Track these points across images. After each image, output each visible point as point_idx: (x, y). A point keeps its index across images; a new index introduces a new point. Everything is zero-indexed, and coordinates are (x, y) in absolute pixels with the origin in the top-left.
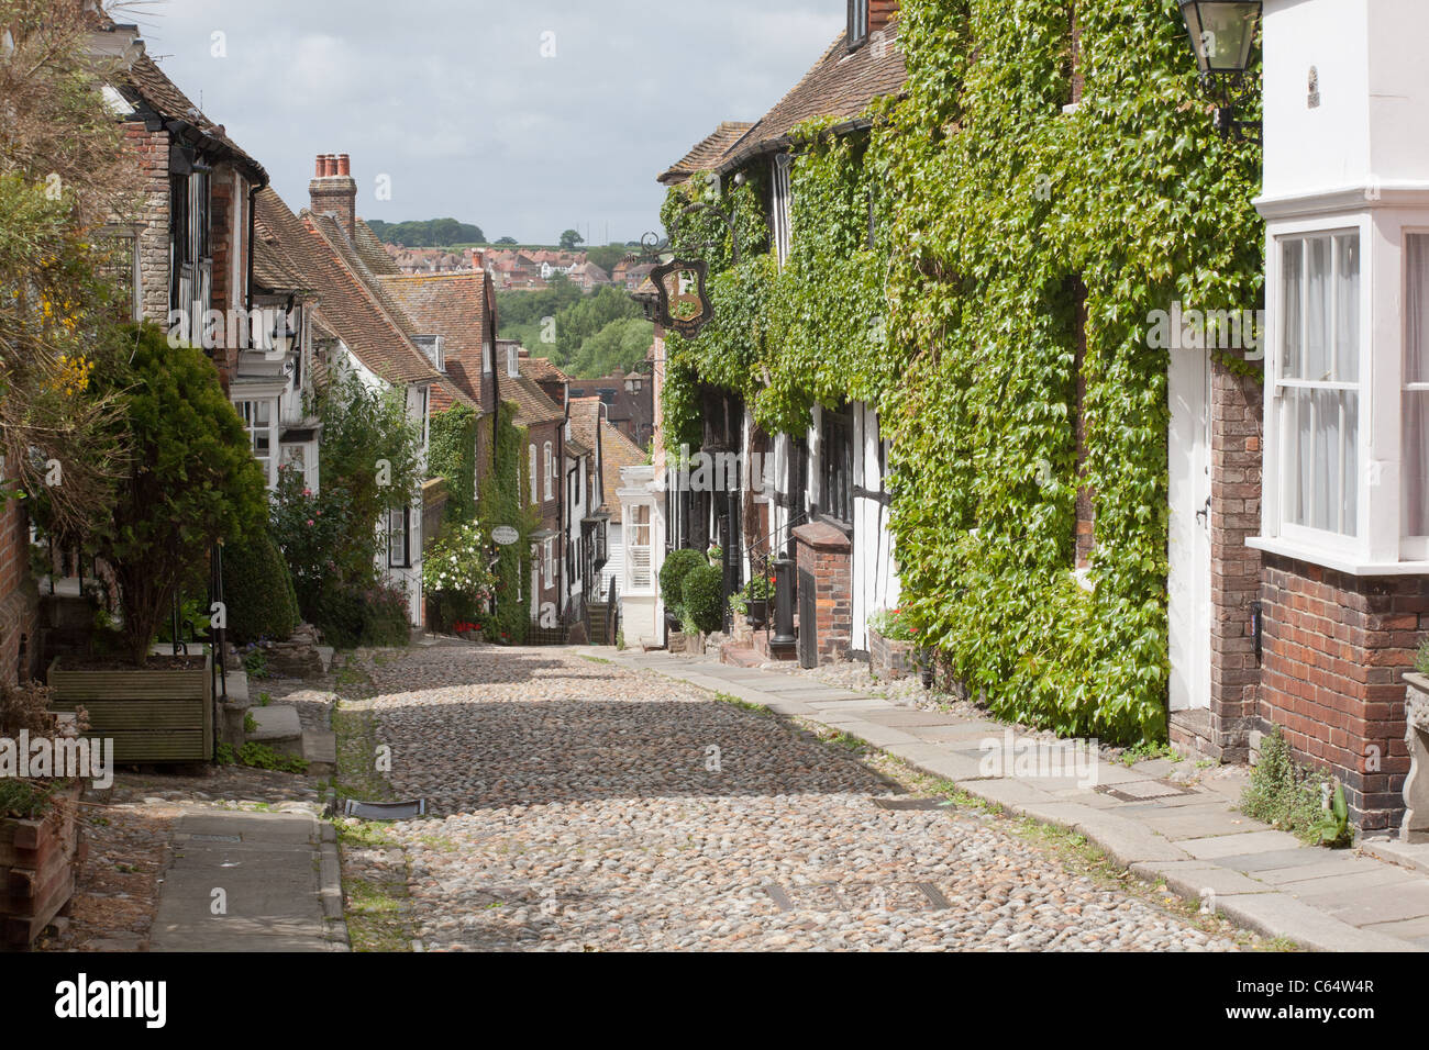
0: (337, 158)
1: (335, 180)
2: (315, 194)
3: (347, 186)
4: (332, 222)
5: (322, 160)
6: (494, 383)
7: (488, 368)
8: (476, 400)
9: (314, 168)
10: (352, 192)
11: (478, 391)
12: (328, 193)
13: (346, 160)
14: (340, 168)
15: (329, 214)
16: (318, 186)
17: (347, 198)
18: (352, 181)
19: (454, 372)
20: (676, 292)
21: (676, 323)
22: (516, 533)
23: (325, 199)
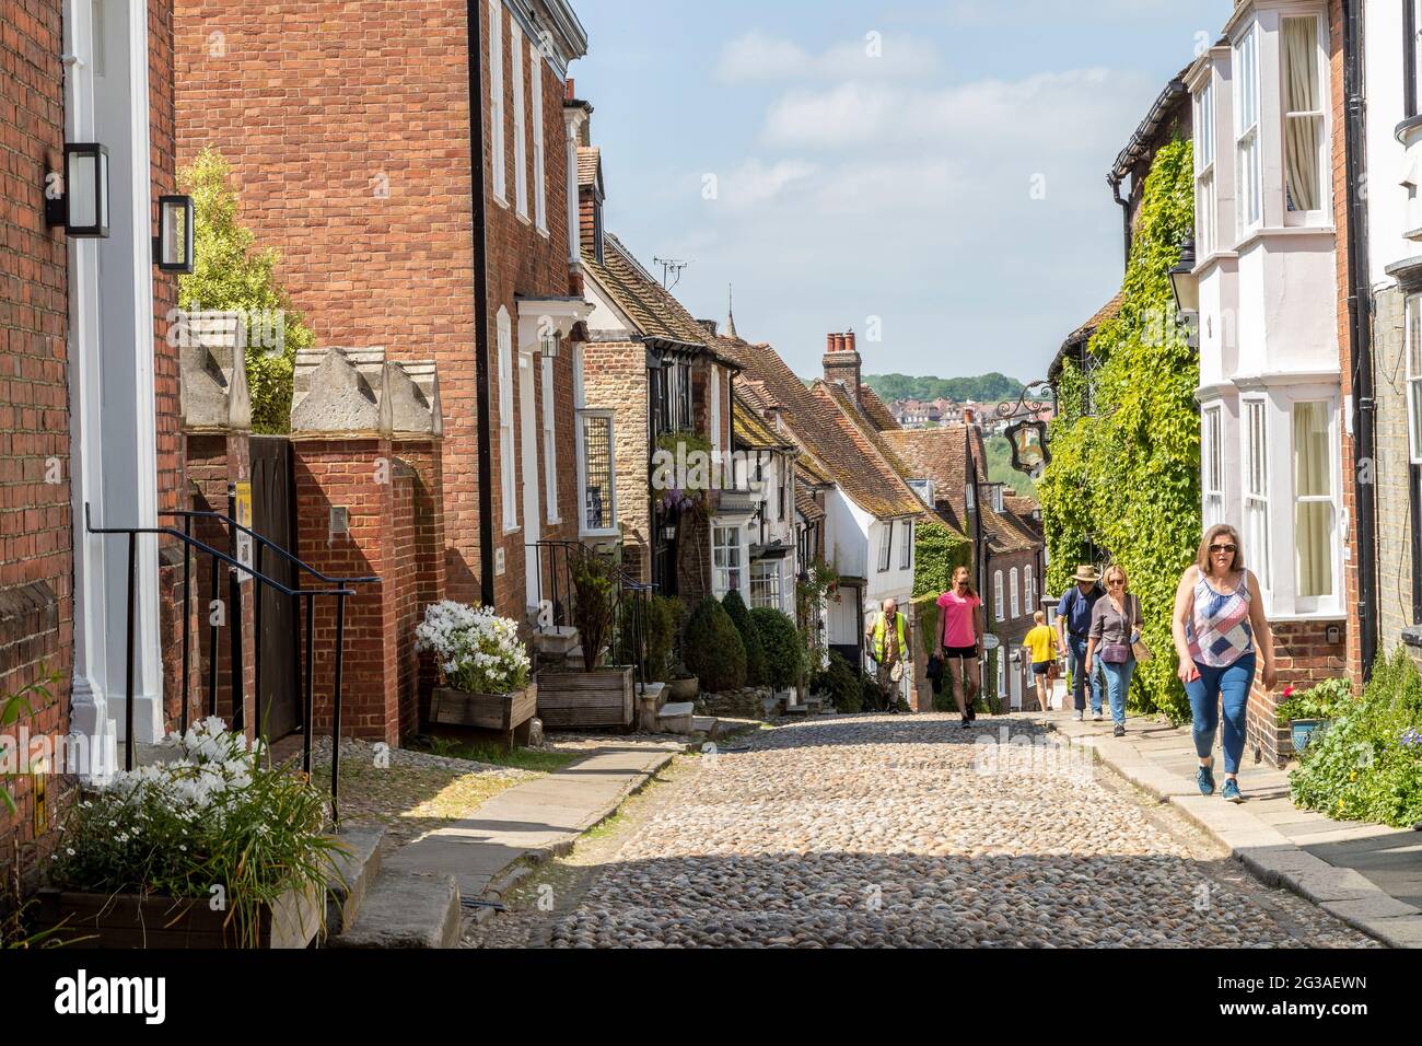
0: (845, 336)
1: (845, 354)
2: (828, 366)
3: (853, 359)
4: (842, 388)
5: (832, 337)
6: (977, 517)
7: (971, 505)
8: (961, 532)
9: (826, 345)
10: (857, 364)
11: (963, 523)
12: (839, 365)
13: (852, 337)
14: (847, 344)
15: (838, 382)
16: (829, 359)
17: (853, 369)
18: (857, 355)
19: (943, 509)
20: (1024, 444)
21: (1024, 467)
22: (997, 639)
23: (835, 370)
